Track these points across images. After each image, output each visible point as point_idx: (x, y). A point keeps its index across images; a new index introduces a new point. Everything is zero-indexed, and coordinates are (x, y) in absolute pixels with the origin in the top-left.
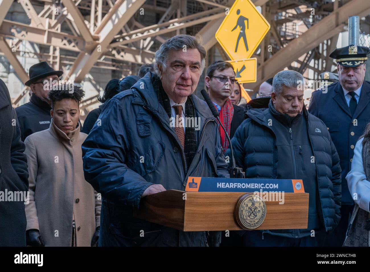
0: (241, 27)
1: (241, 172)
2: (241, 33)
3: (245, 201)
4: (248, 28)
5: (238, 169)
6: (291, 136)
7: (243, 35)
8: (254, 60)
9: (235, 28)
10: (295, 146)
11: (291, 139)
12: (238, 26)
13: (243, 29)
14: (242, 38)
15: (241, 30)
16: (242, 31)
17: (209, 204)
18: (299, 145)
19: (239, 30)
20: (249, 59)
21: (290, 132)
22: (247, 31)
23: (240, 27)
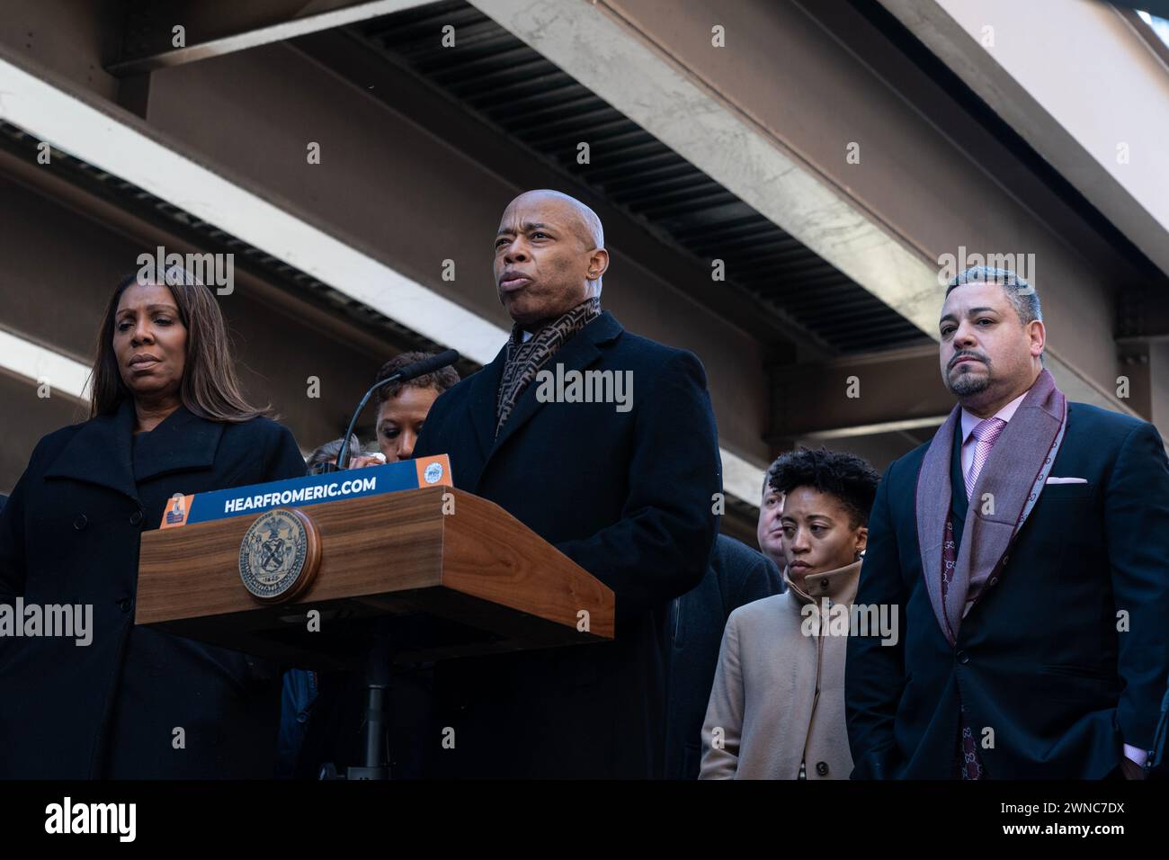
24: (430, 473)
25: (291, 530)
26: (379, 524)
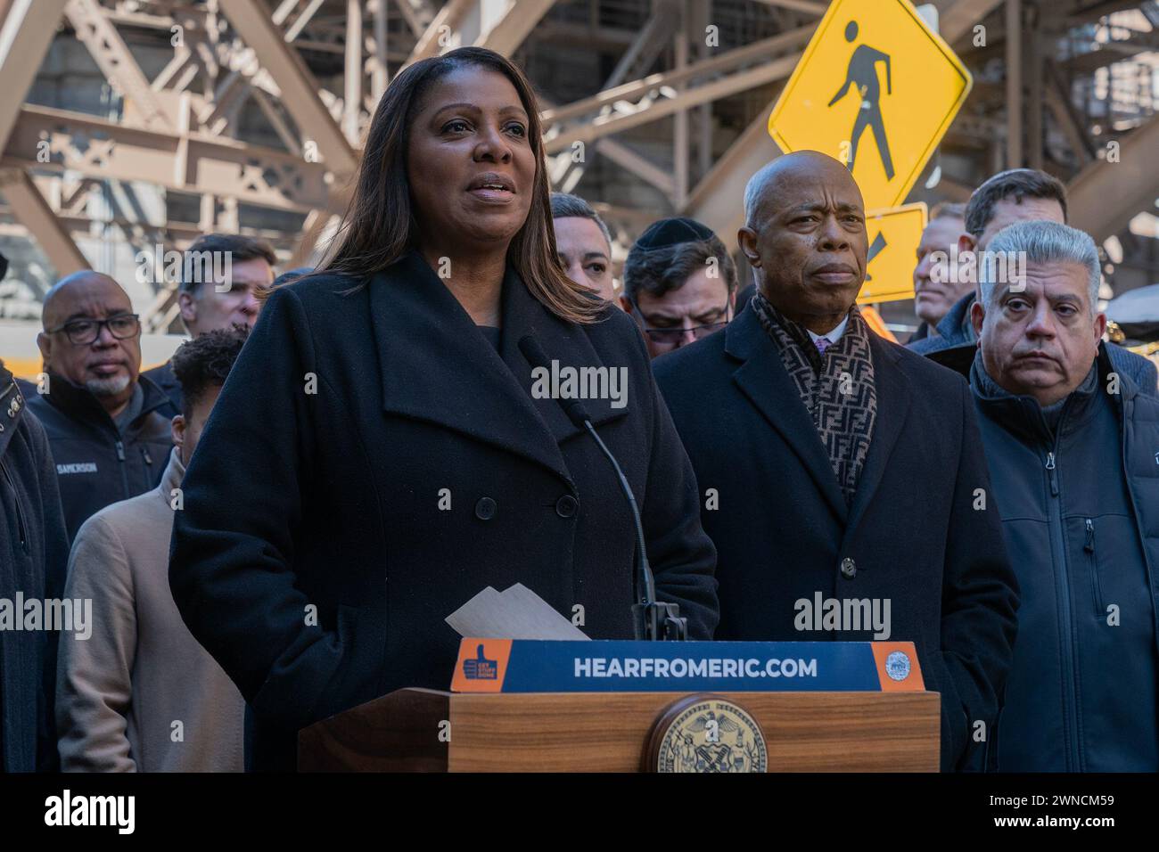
0: (865, 89)
1: (673, 619)
2: (863, 111)
3: (683, 725)
4: (890, 92)
5: (661, 607)
6: (1054, 483)
7: (870, 118)
8: (918, 213)
9: (842, 92)
10: (1068, 520)
11: (1054, 496)
12: (853, 86)
13: (872, 95)
14: (868, 130)
15: (865, 98)
16: (867, 105)
17: (542, 736)
18: (1086, 518)
19: (855, 100)
20: (897, 208)
21: (1051, 465)
22: (884, 101)
23: (860, 88)
24: (894, 665)
25: (740, 734)
26: (844, 734)
